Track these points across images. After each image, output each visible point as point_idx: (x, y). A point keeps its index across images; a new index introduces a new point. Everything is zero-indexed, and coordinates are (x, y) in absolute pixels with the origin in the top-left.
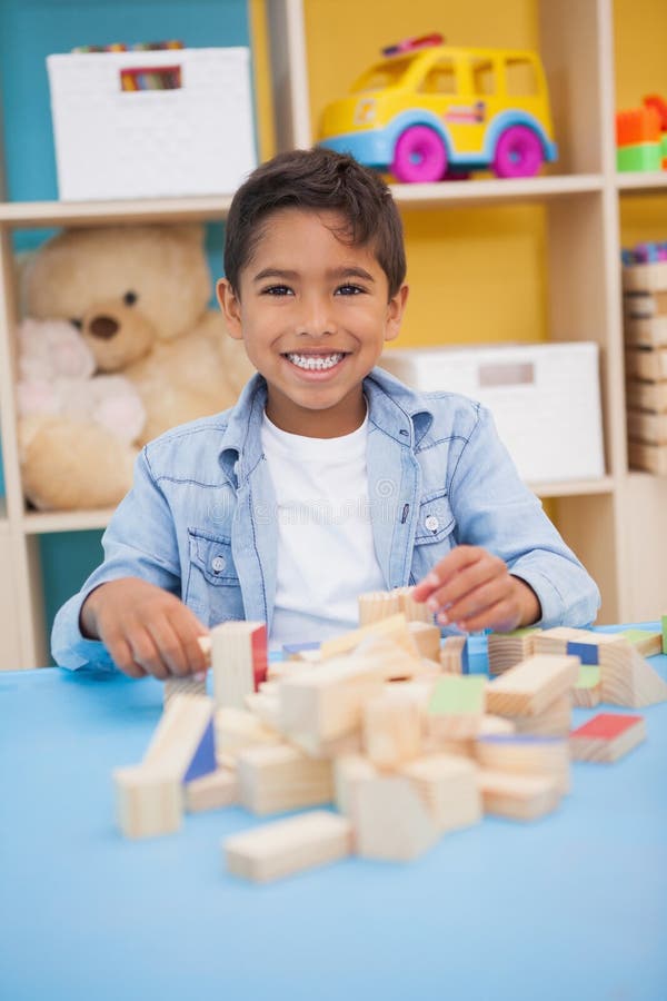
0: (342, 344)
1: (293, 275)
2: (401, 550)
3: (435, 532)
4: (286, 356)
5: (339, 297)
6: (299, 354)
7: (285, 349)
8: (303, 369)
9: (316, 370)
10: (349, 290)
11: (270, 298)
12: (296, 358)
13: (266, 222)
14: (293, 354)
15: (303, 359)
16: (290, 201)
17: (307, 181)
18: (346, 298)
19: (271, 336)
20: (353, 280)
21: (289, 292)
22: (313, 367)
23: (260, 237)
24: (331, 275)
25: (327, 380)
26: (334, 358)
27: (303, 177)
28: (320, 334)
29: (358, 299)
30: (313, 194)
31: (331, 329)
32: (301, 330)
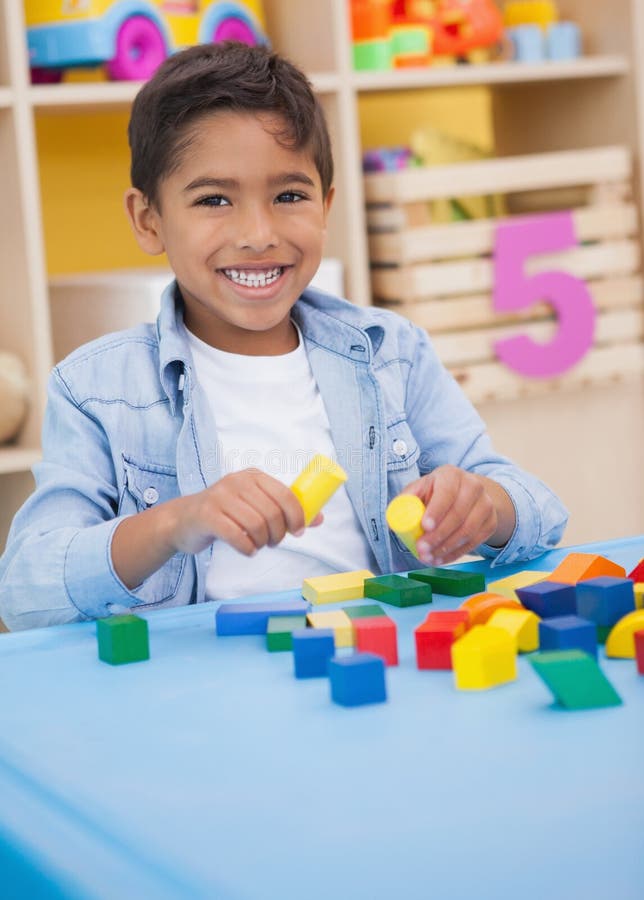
0: (284, 257)
1: (232, 184)
2: (374, 478)
3: (404, 457)
4: (223, 271)
5: (280, 205)
6: (238, 270)
7: (222, 265)
8: (246, 286)
9: (260, 287)
10: (286, 197)
11: (205, 210)
12: (234, 274)
13: (195, 126)
14: (230, 270)
15: (243, 275)
16: (224, 103)
17: (240, 80)
18: (288, 206)
19: (206, 250)
20: (295, 186)
21: (223, 202)
22: (256, 284)
23: (189, 143)
24: (272, 181)
25: (271, 297)
26: (275, 272)
27: (235, 76)
28: (264, 246)
29: (299, 206)
30: (249, 94)
31: (275, 241)
32: (242, 243)
